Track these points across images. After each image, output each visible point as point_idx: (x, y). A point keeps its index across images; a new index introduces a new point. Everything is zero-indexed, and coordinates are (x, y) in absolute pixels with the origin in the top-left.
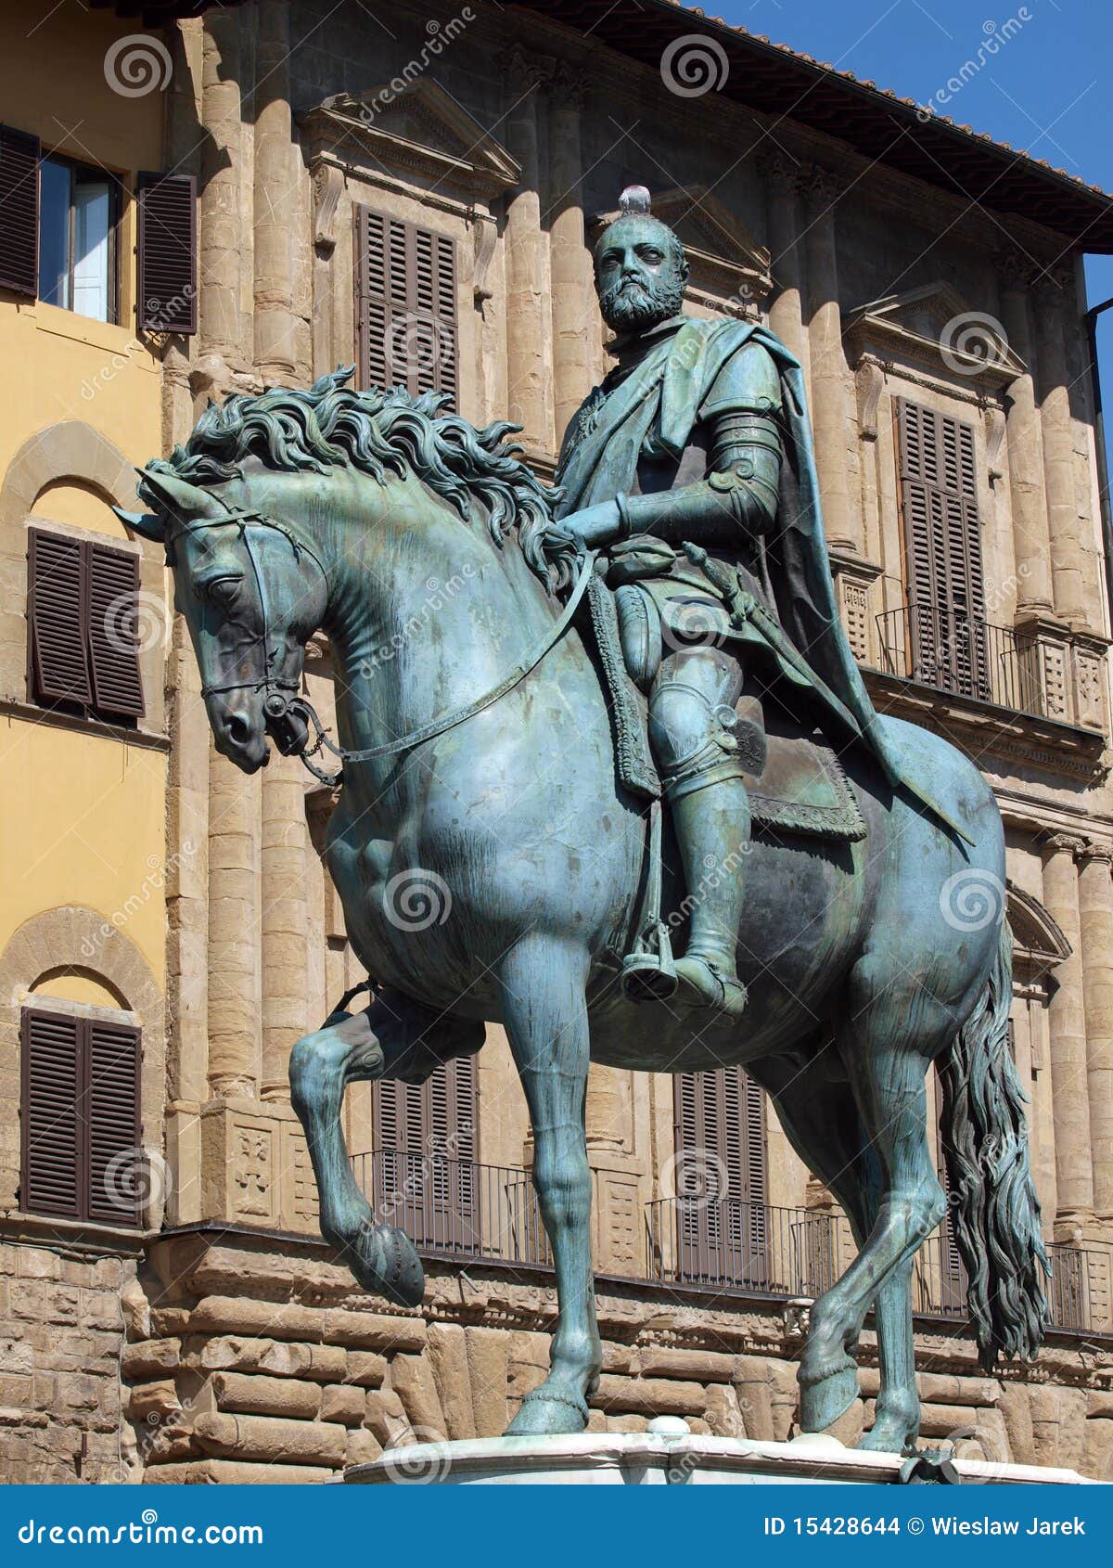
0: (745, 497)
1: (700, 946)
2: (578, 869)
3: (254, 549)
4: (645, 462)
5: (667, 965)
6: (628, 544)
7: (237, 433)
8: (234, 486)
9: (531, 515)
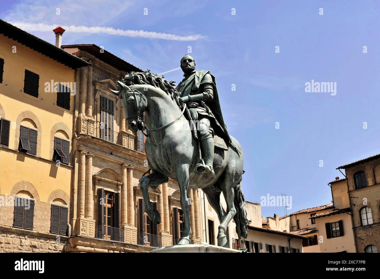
0: (209, 95)
1: (208, 164)
2: (188, 150)
3: (136, 96)
4: (192, 90)
5: (204, 166)
6: (190, 103)
7: (133, 77)
8: (132, 86)
9: (177, 96)
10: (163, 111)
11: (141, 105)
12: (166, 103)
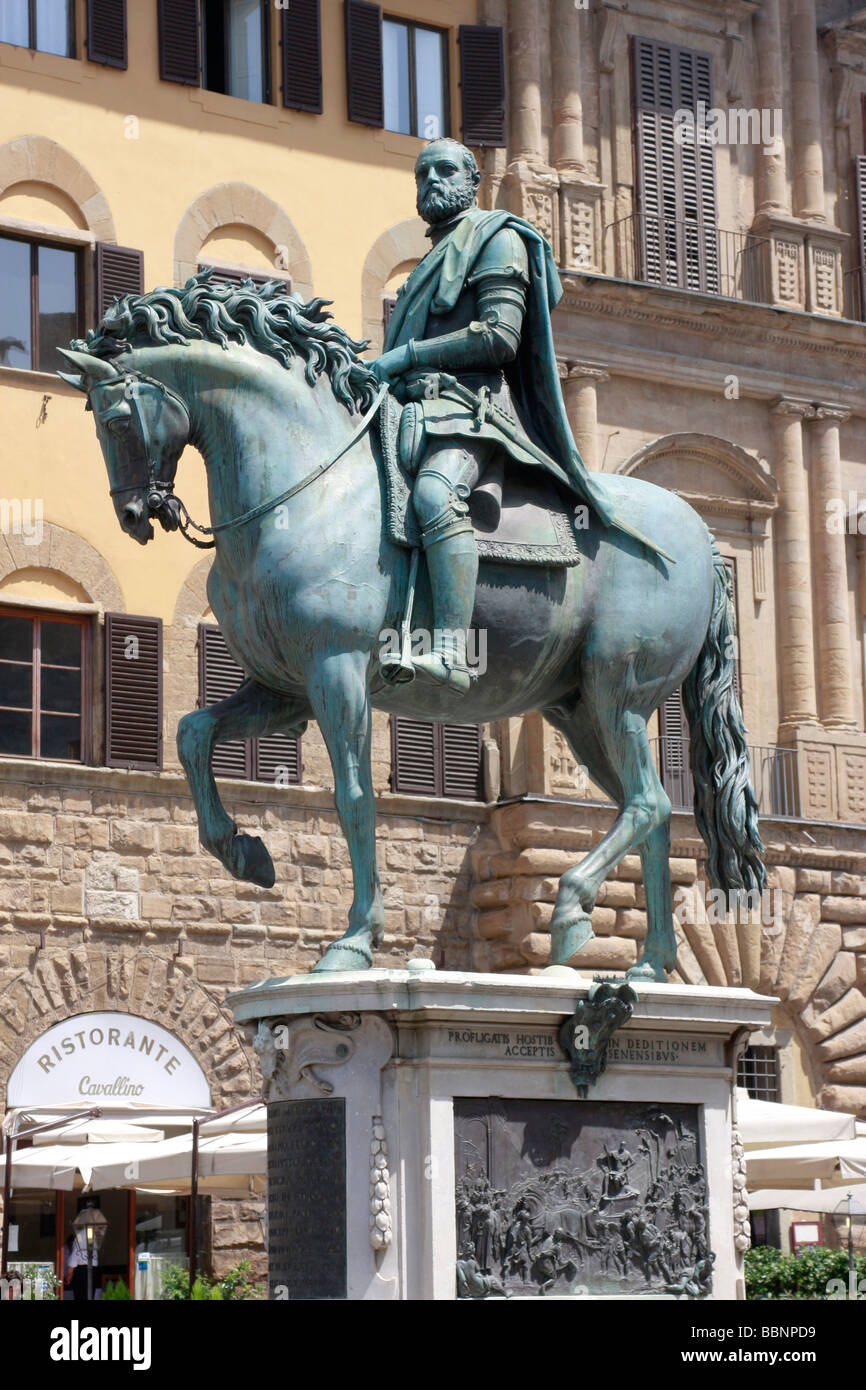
0: (491, 338)
2: (355, 598)
3: (137, 397)
4: (430, 316)
5: (407, 660)
6: (414, 375)
7: (128, 318)
8: (124, 356)
9: (339, 360)
10: (255, 445)
11: (161, 431)
12: (271, 410)
